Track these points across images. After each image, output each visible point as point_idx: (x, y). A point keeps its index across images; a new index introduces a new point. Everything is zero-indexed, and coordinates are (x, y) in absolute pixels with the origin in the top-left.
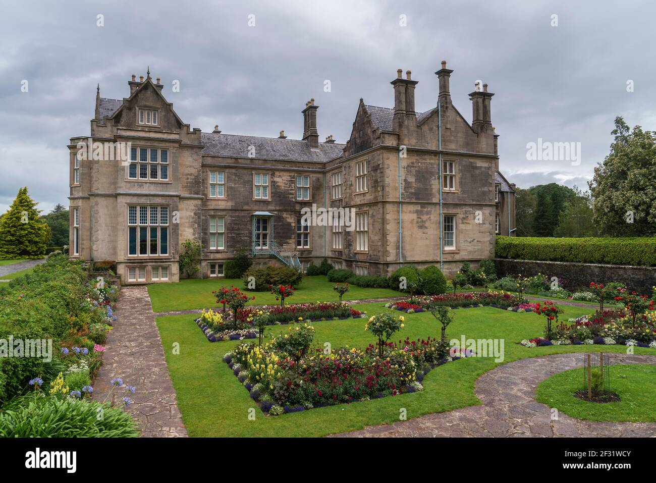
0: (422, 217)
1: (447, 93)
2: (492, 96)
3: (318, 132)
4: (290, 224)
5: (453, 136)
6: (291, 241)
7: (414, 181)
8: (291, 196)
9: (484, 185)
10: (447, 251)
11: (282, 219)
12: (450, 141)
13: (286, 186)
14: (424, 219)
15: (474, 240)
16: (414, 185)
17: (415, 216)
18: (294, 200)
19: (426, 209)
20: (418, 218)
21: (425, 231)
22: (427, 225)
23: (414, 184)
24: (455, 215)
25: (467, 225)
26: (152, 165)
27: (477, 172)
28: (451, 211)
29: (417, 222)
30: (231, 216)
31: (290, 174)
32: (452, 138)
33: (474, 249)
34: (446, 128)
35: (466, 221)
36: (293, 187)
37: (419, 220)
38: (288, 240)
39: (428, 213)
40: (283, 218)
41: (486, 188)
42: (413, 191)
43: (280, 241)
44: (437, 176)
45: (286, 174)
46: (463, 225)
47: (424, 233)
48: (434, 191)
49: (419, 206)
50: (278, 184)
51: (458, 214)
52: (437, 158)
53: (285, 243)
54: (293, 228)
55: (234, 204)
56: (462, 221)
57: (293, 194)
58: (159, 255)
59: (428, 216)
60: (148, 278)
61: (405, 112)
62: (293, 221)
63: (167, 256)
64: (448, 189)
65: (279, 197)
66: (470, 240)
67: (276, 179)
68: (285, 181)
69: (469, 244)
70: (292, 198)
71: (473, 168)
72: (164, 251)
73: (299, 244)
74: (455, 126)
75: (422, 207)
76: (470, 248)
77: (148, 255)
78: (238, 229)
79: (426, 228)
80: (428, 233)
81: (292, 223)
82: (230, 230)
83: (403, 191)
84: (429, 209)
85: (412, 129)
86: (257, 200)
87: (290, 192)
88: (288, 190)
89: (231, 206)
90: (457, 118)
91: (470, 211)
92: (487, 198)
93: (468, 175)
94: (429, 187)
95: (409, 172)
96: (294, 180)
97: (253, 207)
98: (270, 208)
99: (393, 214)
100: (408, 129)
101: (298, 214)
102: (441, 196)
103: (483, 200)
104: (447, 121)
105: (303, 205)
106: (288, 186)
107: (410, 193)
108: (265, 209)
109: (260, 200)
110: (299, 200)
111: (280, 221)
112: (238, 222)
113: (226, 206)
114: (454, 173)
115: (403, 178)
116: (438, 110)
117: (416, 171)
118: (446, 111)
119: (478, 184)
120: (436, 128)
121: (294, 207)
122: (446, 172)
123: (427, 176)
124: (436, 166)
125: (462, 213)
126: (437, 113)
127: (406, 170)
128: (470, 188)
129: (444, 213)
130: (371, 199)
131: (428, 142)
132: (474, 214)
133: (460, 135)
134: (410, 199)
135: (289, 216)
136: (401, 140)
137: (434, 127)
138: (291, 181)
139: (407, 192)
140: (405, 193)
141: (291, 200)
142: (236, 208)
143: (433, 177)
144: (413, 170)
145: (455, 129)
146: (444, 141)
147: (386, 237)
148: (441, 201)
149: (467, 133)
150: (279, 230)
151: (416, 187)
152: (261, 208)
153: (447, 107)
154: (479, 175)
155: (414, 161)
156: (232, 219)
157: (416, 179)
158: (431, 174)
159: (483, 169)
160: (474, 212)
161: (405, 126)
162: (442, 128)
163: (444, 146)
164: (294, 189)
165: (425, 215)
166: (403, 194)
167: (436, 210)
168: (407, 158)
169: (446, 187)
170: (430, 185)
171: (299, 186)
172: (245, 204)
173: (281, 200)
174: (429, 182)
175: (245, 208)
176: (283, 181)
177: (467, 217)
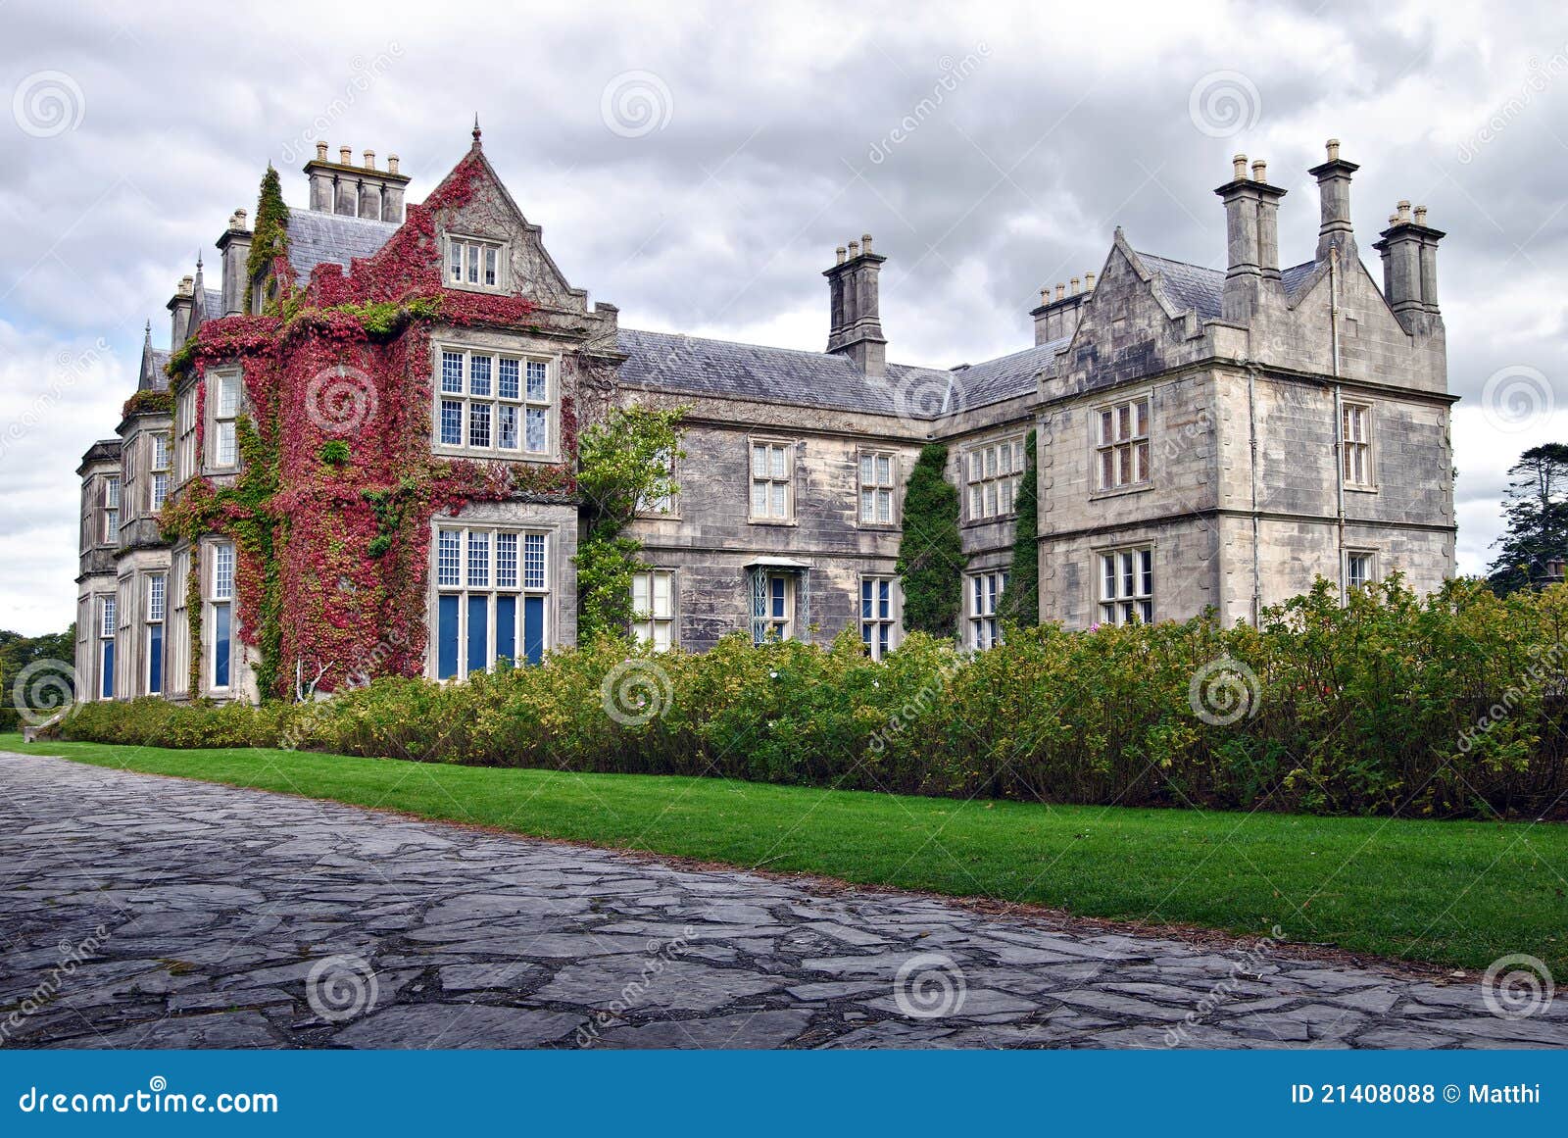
0: (1301, 556)
1: (1345, 226)
2: (1438, 238)
3: (883, 332)
4: (843, 595)
5: (1362, 339)
7: (1282, 457)
8: (847, 512)
9: (1428, 475)
11: (825, 582)
12: (1356, 354)
13: (835, 481)
14: (1307, 564)
16: (1283, 468)
17: (1286, 553)
18: (854, 524)
19: (1309, 536)
20: (1294, 559)
23: (1284, 466)
24: (1368, 552)
26: (503, 408)
27: (1415, 438)
28: (1362, 540)
29: (1292, 571)
30: (690, 569)
31: (847, 449)
32: (1362, 348)
34: (1348, 319)
36: (853, 486)
37: (1297, 564)
39: (1315, 546)
40: (827, 577)
41: (1433, 482)
42: (1282, 485)
44: (1331, 446)
45: (837, 446)
48: (1325, 485)
49: (1295, 525)
50: (814, 476)
51: (1375, 549)
52: (1331, 396)
54: (854, 606)
55: (698, 534)
57: (851, 508)
59: (1315, 555)
61: (1257, 271)
62: (855, 587)
64: (1353, 481)
65: (816, 513)
67: (808, 463)
68: (833, 470)
70: (851, 517)
71: (1406, 429)
74: (1366, 314)
75: (1301, 530)
78: (712, 608)
81: (851, 591)
82: (689, 612)
83: (1260, 485)
84: (1316, 535)
85: (1276, 314)
86: (761, 521)
87: (845, 499)
88: (839, 495)
89: (693, 538)
90: (1370, 294)
91: (1402, 543)
92: (1436, 510)
93: (1396, 447)
94: (1314, 475)
95: (1272, 432)
96: (854, 464)
97: (750, 542)
98: (793, 547)
99: (1240, 547)
100: (1269, 317)
101: (865, 565)
102: (1342, 499)
103: (1429, 515)
104: (1349, 298)
105: (879, 540)
106: (840, 484)
107: (1277, 489)
108: (780, 548)
109: (767, 522)
110: (867, 525)
111: (820, 585)
112: (708, 588)
113: (678, 538)
114: (1363, 441)
115: (1260, 449)
116: (1331, 269)
117: (1287, 431)
118: (1345, 272)
119: (1418, 471)
120: (1325, 318)
121: (855, 544)
122: (1347, 436)
123: (1311, 446)
124: (1328, 420)
125: (1386, 549)
126: (1327, 278)
127: (1265, 425)
128: (1399, 482)
129: (1348, 548)
130: (1165, 507)
131: (1309, 352)
132: (1411, 551)
133: (1376, 338)
134: (1276, 506)
135: (842, 572)
136: (1254, 344)
137: (1322, 315)
138: (848, 467)
139: (1268, 488)
140: (1265, 492)
141: (849, 523)
142: (704, 546)
143: (1324, 450)
144: (1279, 426)
145: (1366, 322)
146: (1343, 352)
147: (1226, 609)
148: (1343, 514)
149: (1391, 333)
150: (817, 613)
151: (1287, 476)
152: (770, 547)
153: (1348, 263)
154: (1419, 447)
155: (1282, 403)
156: (694, 580)
157: (1288, 453)
158: (1319, 439)
159: (1427, 433)
160: (1410, 546)
161: (1261, 309)
162: (1340, 318)
163: (1345, 364)
164: (854, 491)
165: (1308, 552)
166: (1261, 493)
167: (1331, 539)
168: (1268, 396)
169: (1348, 477)
170: (1318, 470)
171: (866, 484)
172: (729, 534)
173: (821, 525)
174: (1316, 462)
175: (728, 544)
176: (828, 469)
177: (1397, 558)
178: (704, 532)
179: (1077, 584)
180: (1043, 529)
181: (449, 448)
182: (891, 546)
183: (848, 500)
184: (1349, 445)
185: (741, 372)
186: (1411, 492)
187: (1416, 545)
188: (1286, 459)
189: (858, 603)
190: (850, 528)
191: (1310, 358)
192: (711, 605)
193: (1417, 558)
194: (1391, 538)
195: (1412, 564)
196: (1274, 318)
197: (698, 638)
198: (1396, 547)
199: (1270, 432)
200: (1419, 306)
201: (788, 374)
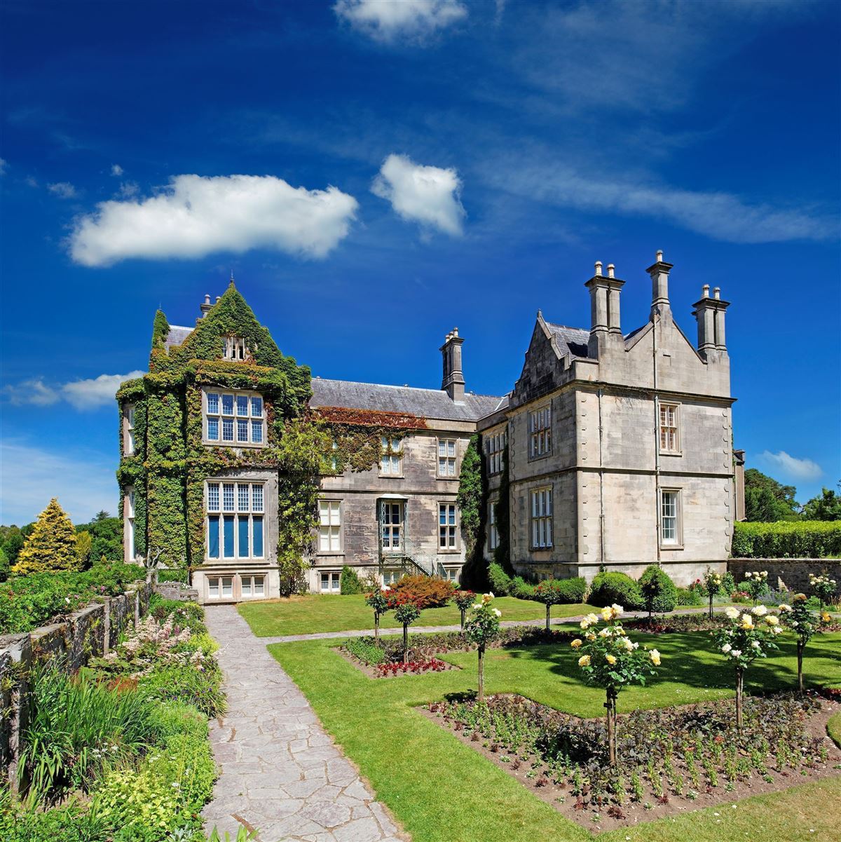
0: (631, 493)
1: (664, 301)
2: (726, 306)
4: (429, 513)
5: (673, 367)
6: (430, 538)
7: (620, 436)
8: (431, 470)
10: (665, 546)
11: (419, 506)
12: (669, 376)
13: (424, 455)
14: (635, 497)
15: (704, 529)
17: (621, 491)
18: (435, 477)
19: (637, 481)
20: (626, 494)
21: (636, 514)
22: (638, 505)
23: (621, 441)
24: (677, 490)
25: (693, 506)
26: (240, 421)
27: (707, 424)
28: (672, 482)
29: (626, 501)
30: (349, 500)
31: (430, 437)
32: (674, 371)
33: (704, 543)
34: (664, 355)
35: (693, 500)
36: (434, 457)
37: (628, 497)
38: (428, 537)
39: (640, 487)
40: (421, 504)
41: (719, 448)
42: (619, 452)
43: (418, 538)
44: (652, 429)
45: (425, 436)
46: (689, 506)
47: (634, 518)
48: (648, 452)
50: (413, 452)
51: (681, 488)
52: (652, 401)
53: (424, 542)
54: (435, 518)
55: (353, 483)
56: (687, 499)
57: (434, 468)
58: (252, 558)
59: (641, 492)
60: (237, 593)
61: (606, 329)
62: (435, 509)
63: (263, 560)
64: (666, 449)
65: (414, 471)
66: (697, 529)
67: (410, 445)
68: (423, 449)
69: (696, 537)
70: (433, 473)
71: (702, 418)
72: (258, 551)
73: (443, 543)
74: (677, 352)
75: (631, 478)
76: (698, 542)
77: (237, 558)
79: (637, 509)
80: (641, 518)
81: (433, 511)
82: (348, 522)
83: (605, 452)
84: (641, 481)
85: (616, 355)
86: (385, 476)
87: (430, 464)
88: (426, 462)
89: (350, 485)
90: (679, 340)
91: (698, 484)
92: (722, 465)
93: (695, 429)
94: (640, 446)
95: (614, 422)
96: (435, 446)
97: (380, 486)
98: (403, 488)
99: (592, 488)
100: (612, 355)
101: (441, 498)
102: (658, 460)
103: (717, 467)
104: (665, 343)
105: (448, 484)
106: (427, 456)
107: (616, 455)
108: (395, 489)
109: (389, 476)
110: (441, 477)
111: (417, 507)
112: (358, 510)
113: (343, 485)
114: (674, 426)
115: (605, 432)
116: (654, 326)
117: (623, 421)
118: (663, 328)
119: (709, 443)
120: (649, 355)
121: (435, 487)
122: (663, 423)
123: (639, 430)
124: (651, 414)
125: (687, 487)
126: (651, 331)
127: (609, 418)
128: (697, 449)
129: (662, 488)
130: (556, 466)
131: (639, 375)
132: (704, 489)
133: (683, 366)
134: (615, 464)
135: (429, 501)
136: (602, 372)
137: (648, 353)
138: (431, 447)
139: (611, 454)
140: (609, 456)
141: (432, 476)
142: (356, 489)
143: (647, 431)
144: (619, 420)
145: (677, 356)
146: (661, 374)
147: (582, 523)
148: (659, 468)
149: (693, 363)
150: (415, 522)
151: (623, 447)
152: (390, 489)
153: (665, 322)
154: (710, 429)
155: (620, 405)
156: (351, 506)
157: (623, 434)
158: (644, 425)
159: (716, 420)
160: (703, 486)
161: (607, 351)
162: (659, 355)
163: (662, 381)
164: (434, 459)
165: (636, 490)
166: (605, 457)
167: (651, 482)
168: (612, 401)
169: (664, 447)
170: (643, 443)
171: (442, 456)
172: (369, 482)
173: (417, 477)
174: (641, 438)
175: (368, 488)
176: (421, 449)
177: (694, 493)
178: (355, 482)
179: (524, 508)
180: (511, 478)
181: (212, 442)
182: (455, 487)
183: (431, 464)
184: (664, 429)
185: (388, 400)
186: (705, 455)
187: (707, 485)
188: (622, 437)
189: (437, 516)
190: (433, 479)
191: (639, 378)
192: (360, 518)
193: (708, 493)
194: (691, 481)
195: (704, 496)
196: (616, 357)
197: (353, 535)
198: (693, 486)
199: (612, 422)
200: (713, 346)
201: (413, 401)
